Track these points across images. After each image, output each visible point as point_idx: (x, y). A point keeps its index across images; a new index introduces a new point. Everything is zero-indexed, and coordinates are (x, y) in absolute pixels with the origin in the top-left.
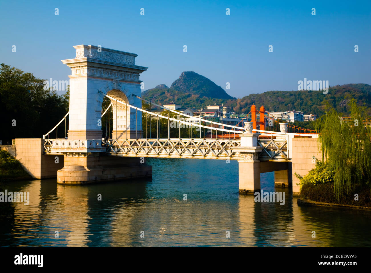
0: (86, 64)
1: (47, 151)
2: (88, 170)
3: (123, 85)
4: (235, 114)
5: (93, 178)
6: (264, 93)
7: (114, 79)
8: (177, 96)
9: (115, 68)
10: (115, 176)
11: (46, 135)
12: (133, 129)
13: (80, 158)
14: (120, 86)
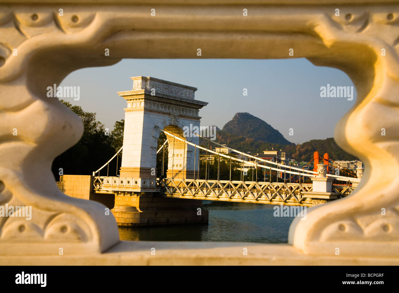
0: (143, 97)
1: (96, 189)
2: (140, 211)
3: (181, 121)
4: (295, 161)
5: (146, 221)
6: (328, 139)
7: (171, 114)
8: (230, 139)
9: (173, 102)
10: (168, 220)
11: (96, 172)
12: (189, 169)
13: (132, 198)
14: (177, 121)
